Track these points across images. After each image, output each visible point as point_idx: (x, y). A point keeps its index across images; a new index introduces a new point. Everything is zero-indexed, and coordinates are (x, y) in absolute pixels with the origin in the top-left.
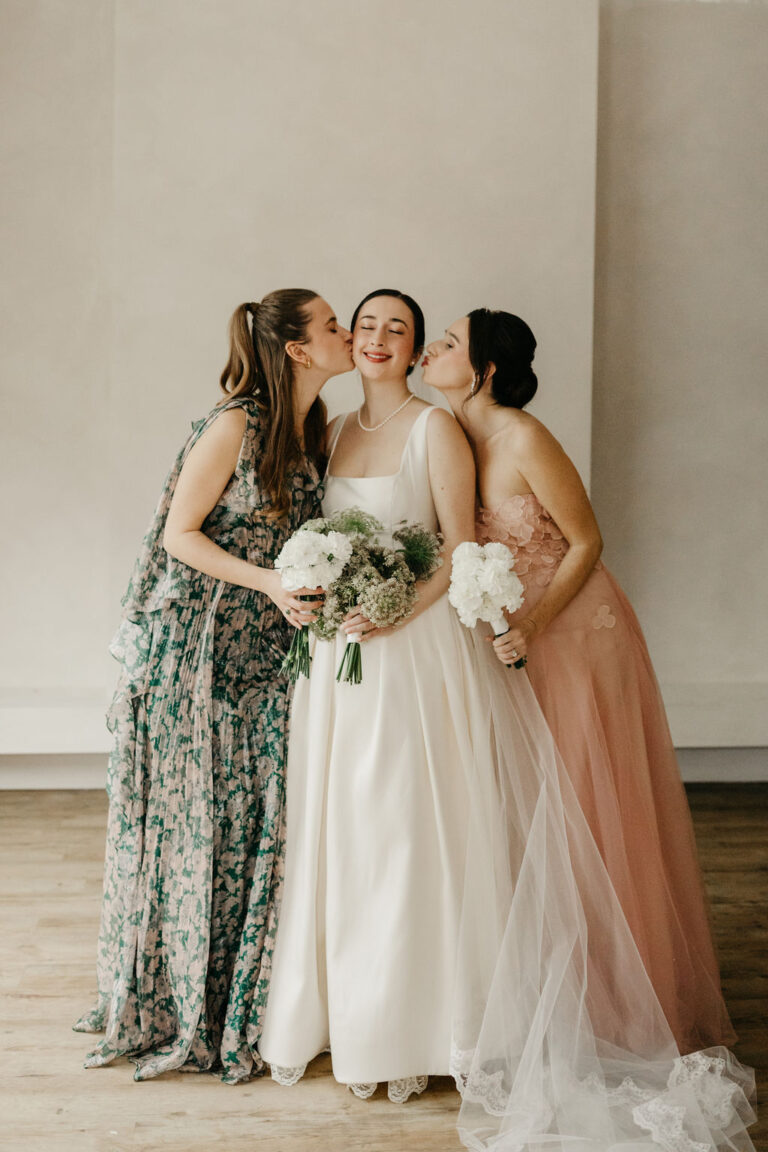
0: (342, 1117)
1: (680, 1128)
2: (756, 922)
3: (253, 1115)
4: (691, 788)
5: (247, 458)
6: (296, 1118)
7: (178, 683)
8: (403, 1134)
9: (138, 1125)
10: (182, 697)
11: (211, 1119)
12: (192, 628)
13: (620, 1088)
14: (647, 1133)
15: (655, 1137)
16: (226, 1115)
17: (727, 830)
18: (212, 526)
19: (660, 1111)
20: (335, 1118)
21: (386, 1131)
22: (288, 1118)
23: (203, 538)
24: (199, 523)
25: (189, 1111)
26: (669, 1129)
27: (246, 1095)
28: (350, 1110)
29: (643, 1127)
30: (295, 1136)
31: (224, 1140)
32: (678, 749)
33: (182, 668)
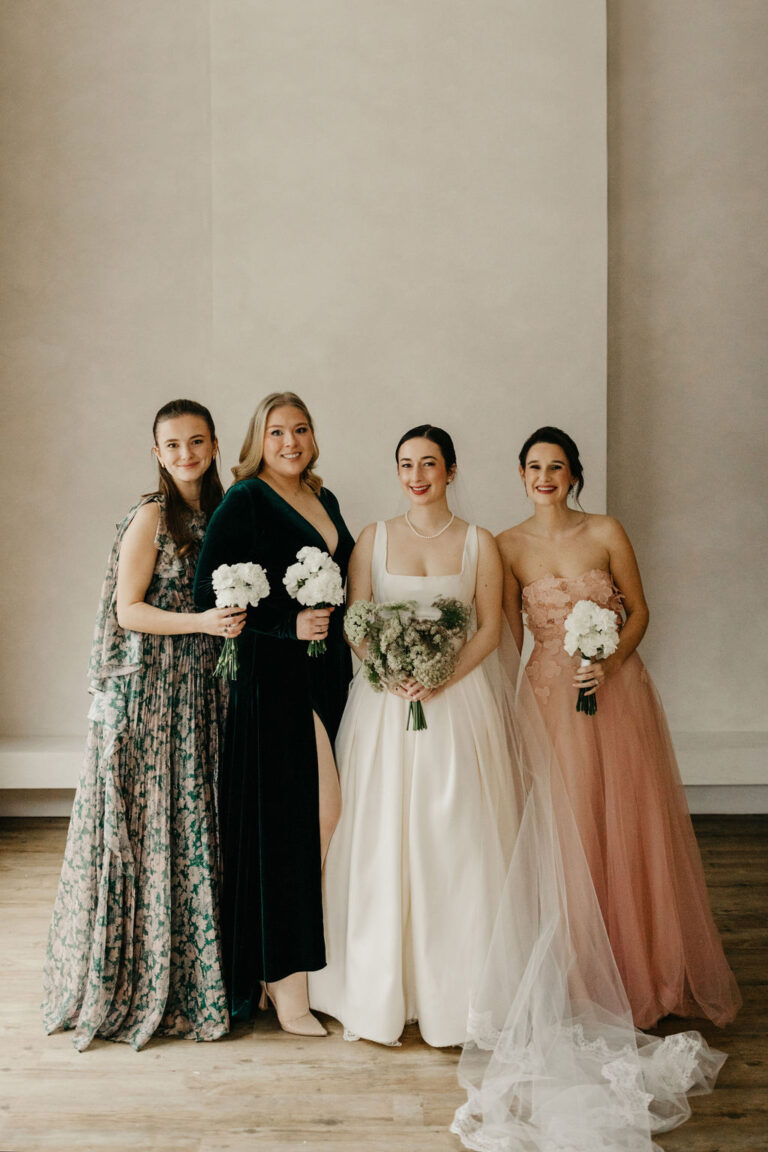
0: (370, 1065)
1: (634, 1080)
2: (725, 926)
3: (302, 1063)
4: (697, 819)
5: (164, 533)
6: (335, 1066)
7: (141, 725)
8: (415, 1079)
9: (215, 1068)
10: (146, 735)
11: (270, 1064)
12: (147, 679)
13: (594, 1044)
14: (609, 1082)
15: (613, 1086)
16: (281, 1062)
17: (719, 854)
18: (151, 593)
19: (621, 1067)
20: (365, 1066)
21: (403, 1077)
22: (329, 1066)
23: (146, 606)
24: (141, 596)
25: (254, 1059)
26: (625, 1081)
27: (300, 1049)
28: (378, 1061)
29: (607, 1077)
30: (332, 1078)
31: (278, 1080)
32: (687, 786)
33: (143, 712)
